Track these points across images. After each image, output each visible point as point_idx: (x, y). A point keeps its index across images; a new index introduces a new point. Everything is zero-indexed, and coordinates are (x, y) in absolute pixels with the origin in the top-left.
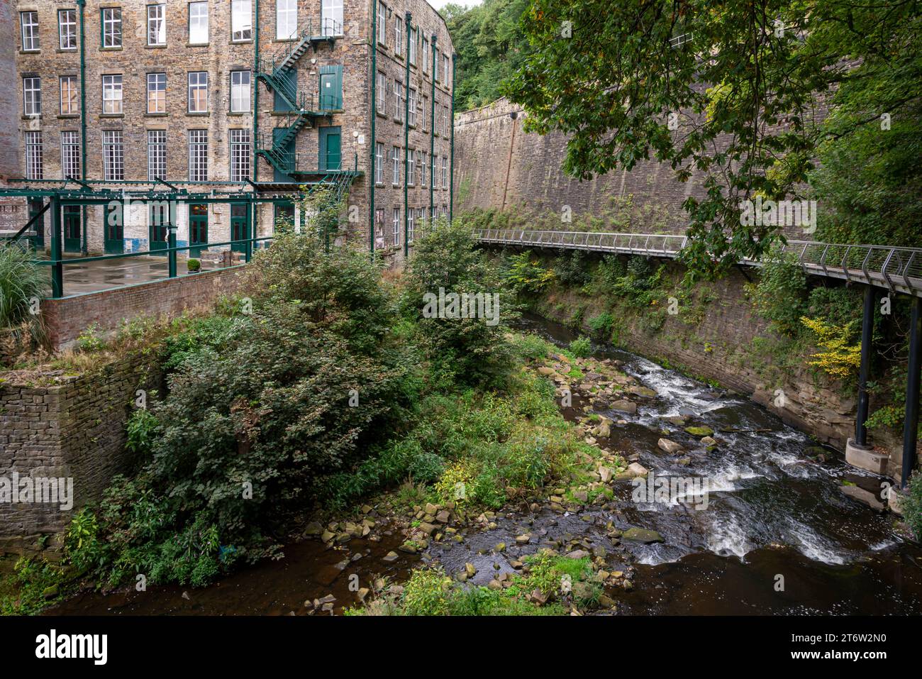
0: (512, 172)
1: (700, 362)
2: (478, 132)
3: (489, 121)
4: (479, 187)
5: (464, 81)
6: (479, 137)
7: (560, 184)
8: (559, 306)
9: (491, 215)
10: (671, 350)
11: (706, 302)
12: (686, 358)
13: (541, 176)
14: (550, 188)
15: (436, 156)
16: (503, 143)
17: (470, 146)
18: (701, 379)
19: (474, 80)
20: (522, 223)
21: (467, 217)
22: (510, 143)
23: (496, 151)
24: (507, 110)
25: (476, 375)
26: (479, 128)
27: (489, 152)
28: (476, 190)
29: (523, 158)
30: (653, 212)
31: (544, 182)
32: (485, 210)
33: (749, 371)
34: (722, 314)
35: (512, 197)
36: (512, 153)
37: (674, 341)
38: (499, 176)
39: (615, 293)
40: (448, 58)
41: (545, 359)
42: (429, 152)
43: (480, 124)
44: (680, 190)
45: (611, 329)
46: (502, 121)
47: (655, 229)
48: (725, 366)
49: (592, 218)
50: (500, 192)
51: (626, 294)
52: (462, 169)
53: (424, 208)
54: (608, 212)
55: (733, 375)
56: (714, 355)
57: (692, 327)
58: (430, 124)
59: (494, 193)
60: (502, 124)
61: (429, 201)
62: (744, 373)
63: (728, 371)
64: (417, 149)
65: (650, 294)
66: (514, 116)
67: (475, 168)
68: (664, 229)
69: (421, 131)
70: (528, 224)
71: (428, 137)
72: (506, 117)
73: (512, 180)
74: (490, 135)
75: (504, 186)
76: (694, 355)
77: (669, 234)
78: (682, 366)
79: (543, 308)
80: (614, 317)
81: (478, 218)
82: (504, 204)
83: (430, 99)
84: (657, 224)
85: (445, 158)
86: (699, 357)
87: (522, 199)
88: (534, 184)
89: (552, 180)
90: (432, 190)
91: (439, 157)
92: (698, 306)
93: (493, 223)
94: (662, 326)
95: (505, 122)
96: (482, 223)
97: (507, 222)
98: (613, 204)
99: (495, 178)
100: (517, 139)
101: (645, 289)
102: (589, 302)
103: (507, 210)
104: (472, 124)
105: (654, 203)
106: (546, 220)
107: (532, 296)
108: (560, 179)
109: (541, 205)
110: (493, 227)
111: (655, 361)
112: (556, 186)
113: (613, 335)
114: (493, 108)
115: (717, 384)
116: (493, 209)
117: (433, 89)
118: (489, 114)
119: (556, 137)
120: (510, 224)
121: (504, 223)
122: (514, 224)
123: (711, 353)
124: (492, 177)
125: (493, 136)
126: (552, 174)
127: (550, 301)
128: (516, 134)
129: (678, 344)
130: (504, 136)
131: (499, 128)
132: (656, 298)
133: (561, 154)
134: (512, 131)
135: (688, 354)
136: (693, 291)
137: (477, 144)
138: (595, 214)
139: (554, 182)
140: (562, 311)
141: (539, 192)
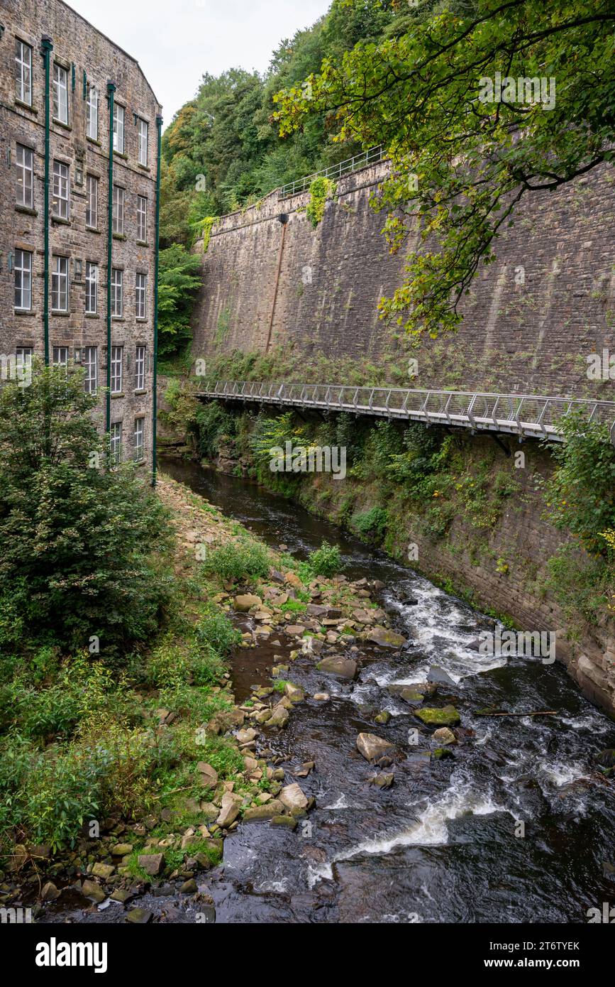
0: (280, 299)
1: (493, 586)
2: (241, 243)
3: (255, 227)
4: (240, 322)
5: (244, 175)
6: (242, 251)
7: (336, 316)
8: (325, 494)
9: (252, 361)
10: (456, 567)
11: (503, 496)
12: (475, 579)
13: (312, 305)
14: (323, 323)
15: (120, 270)
16: (270, 259)
17: (231, 263)
18: (492, 612)
19: (256, 173)
20: (287, 374)
21: (223, 363)
22: (278, 258)
23: (262, 270)
24: (277, 212)
25: (69, 621)
26: (243, 237)
27: (253, 271)
28: (236, 326)
29: (292, 279)
30: (445, 357)
31: (316, 314)
32: (246, 354)
33: (554, 605)
34: (524, 514)
35: (278, 336)
36: (280, 272)
37: (462, 552)
38: (264, 306)
39: (389, 477)
40: (147, 123)
41: (260, 580)
42: (103, 262)
43: (243, 231)
44: (482, 323)
45: (384, 530)
46: (270, 227)
47: (446, 383)
48: (523, 595)
49: (369, 366)
50: (264, 327)
51: (404, 479)
52: (221, 297)
53: (94, 347)
54: (390, 357)
55: (532, 611)
56: (510, 577)
57: (484, 533)
58: (106, 219)
59: (258, 330)
60: (269, 232)
61: (105, 337)
62: (546, 608)
63: (526, 603)
64: (73, 256)
65: (432, 480)
66: (283, 218)
67: (236, 294)
68: (458, 382)
69: (83, 228)
70: (295, 375)
71: (101, 241)
72: (275, 221)
73: (280, 312)
74: (255, 247)
75: (270, 320)
76: (485, 576)
77: (464, 390)
78: (467, 591)
79: (306, 498)
80: (389, 512)
81: (236, 365)
82: (269, 345)
83: (104, 180)
84: (449, 374)
85: (141, 274)
86: (492, 579)
87: (290, 338)
88: (305, 316)
89: (327, 311)
90: (108, 320)
91: (127, 272)
92: (494, 500)
93: (253, 373)
94: (447, 528)
95: (273, 229)
96: (240, 373)
97: (270, 372)
98: (396, 345)
99: (259, 309)
100: (287, 252)
101: (427, 474)
102: (359, 489)
103: (271, 354)
104: (235, 233)
105: (447, 344)
106: (316, 368)
107: (294, 478)
108: (336, 308)
109: (312, 346)
110: (254, 379)
111: (436, 583)
112: (330, 319)
113: (387, 539)
114: (260, 209)
115: (512, 622)
116: (255, 353)
117: (110, 166)
118: (255, 217)
119: (334, 249)
120: (273, 374)
121: (266, 372)
122: (279, 374)
123: (507, 573)
124: (256, 306)
125: (259, 248)
126: (327, 303)
127: (314, 487)
128: (286, 246)
129: (467, 557)
130: (272, 249)
131: (266, 236)
132: (440, 487)
133: (339, 272)
134: (281, 241)
135: (478, 573)
136: (487, 478)
137: (239, 260)
138: (375, 359)
139: (329, 313)
140: (328, 501)
141: (310, 329)
